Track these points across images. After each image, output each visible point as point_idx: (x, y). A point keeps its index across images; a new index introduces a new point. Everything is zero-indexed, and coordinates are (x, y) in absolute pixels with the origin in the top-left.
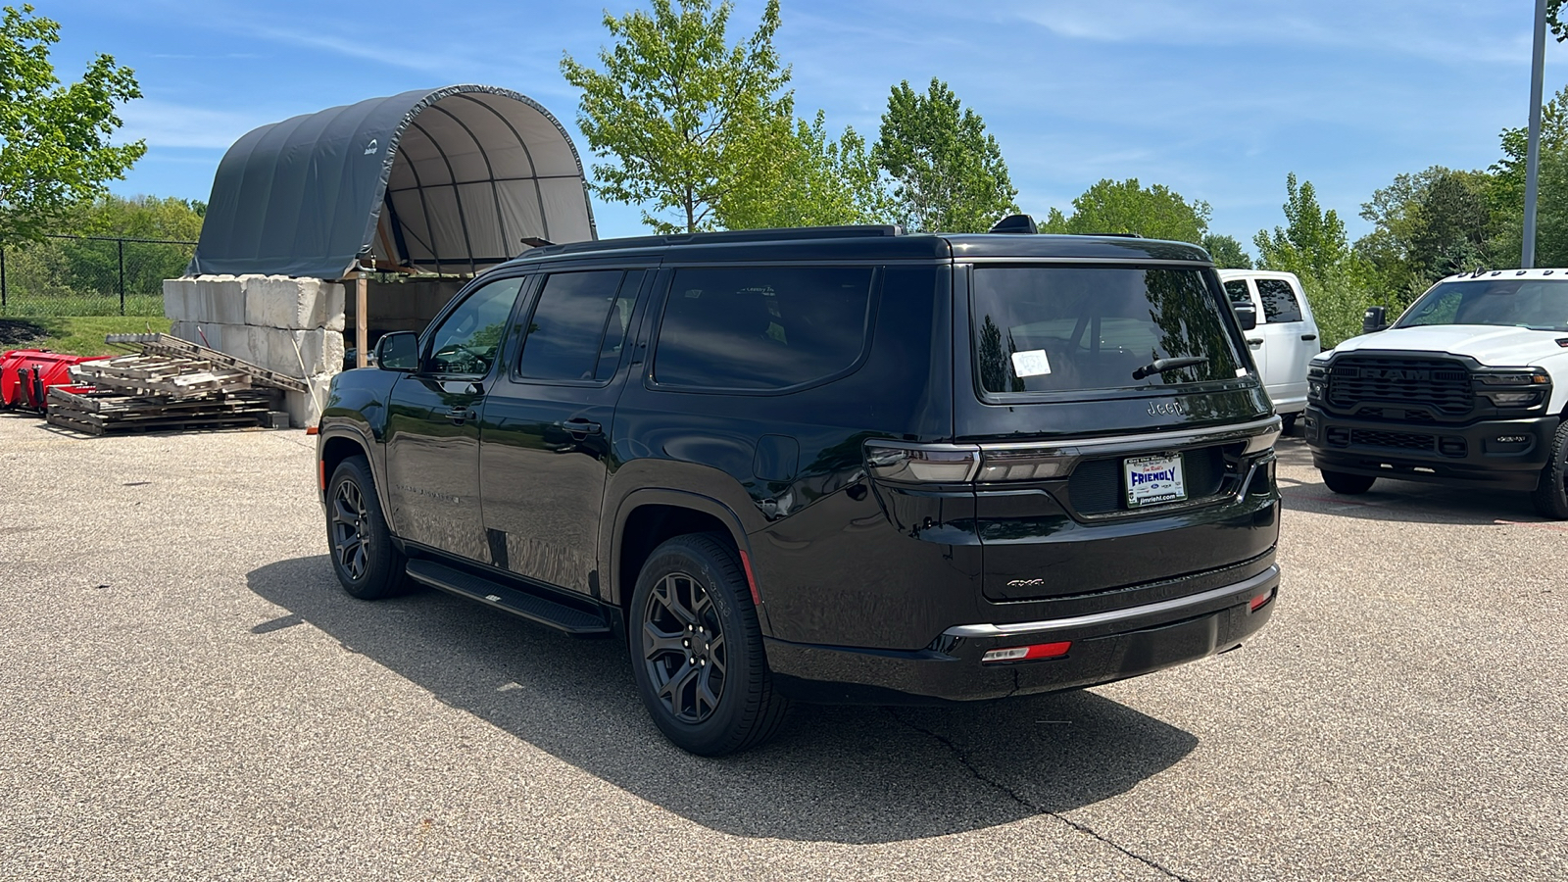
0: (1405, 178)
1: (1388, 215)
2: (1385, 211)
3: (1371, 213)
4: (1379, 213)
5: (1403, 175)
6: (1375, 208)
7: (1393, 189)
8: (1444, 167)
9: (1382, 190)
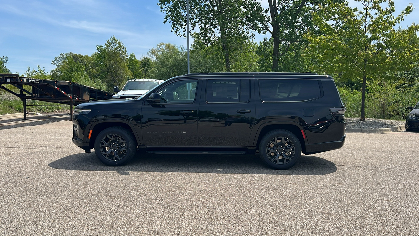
0: (63, 54)
1: (59, 64)
2: (58, 63)
3: (54, 63)
4: (57, 63)
5: (62, 54)
6: (55, 62)
7: (60, 57)
8: (72, 53)
9: (57, 57)
